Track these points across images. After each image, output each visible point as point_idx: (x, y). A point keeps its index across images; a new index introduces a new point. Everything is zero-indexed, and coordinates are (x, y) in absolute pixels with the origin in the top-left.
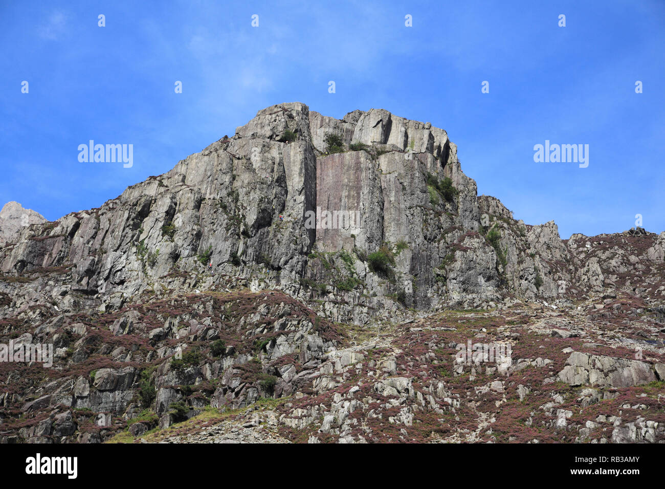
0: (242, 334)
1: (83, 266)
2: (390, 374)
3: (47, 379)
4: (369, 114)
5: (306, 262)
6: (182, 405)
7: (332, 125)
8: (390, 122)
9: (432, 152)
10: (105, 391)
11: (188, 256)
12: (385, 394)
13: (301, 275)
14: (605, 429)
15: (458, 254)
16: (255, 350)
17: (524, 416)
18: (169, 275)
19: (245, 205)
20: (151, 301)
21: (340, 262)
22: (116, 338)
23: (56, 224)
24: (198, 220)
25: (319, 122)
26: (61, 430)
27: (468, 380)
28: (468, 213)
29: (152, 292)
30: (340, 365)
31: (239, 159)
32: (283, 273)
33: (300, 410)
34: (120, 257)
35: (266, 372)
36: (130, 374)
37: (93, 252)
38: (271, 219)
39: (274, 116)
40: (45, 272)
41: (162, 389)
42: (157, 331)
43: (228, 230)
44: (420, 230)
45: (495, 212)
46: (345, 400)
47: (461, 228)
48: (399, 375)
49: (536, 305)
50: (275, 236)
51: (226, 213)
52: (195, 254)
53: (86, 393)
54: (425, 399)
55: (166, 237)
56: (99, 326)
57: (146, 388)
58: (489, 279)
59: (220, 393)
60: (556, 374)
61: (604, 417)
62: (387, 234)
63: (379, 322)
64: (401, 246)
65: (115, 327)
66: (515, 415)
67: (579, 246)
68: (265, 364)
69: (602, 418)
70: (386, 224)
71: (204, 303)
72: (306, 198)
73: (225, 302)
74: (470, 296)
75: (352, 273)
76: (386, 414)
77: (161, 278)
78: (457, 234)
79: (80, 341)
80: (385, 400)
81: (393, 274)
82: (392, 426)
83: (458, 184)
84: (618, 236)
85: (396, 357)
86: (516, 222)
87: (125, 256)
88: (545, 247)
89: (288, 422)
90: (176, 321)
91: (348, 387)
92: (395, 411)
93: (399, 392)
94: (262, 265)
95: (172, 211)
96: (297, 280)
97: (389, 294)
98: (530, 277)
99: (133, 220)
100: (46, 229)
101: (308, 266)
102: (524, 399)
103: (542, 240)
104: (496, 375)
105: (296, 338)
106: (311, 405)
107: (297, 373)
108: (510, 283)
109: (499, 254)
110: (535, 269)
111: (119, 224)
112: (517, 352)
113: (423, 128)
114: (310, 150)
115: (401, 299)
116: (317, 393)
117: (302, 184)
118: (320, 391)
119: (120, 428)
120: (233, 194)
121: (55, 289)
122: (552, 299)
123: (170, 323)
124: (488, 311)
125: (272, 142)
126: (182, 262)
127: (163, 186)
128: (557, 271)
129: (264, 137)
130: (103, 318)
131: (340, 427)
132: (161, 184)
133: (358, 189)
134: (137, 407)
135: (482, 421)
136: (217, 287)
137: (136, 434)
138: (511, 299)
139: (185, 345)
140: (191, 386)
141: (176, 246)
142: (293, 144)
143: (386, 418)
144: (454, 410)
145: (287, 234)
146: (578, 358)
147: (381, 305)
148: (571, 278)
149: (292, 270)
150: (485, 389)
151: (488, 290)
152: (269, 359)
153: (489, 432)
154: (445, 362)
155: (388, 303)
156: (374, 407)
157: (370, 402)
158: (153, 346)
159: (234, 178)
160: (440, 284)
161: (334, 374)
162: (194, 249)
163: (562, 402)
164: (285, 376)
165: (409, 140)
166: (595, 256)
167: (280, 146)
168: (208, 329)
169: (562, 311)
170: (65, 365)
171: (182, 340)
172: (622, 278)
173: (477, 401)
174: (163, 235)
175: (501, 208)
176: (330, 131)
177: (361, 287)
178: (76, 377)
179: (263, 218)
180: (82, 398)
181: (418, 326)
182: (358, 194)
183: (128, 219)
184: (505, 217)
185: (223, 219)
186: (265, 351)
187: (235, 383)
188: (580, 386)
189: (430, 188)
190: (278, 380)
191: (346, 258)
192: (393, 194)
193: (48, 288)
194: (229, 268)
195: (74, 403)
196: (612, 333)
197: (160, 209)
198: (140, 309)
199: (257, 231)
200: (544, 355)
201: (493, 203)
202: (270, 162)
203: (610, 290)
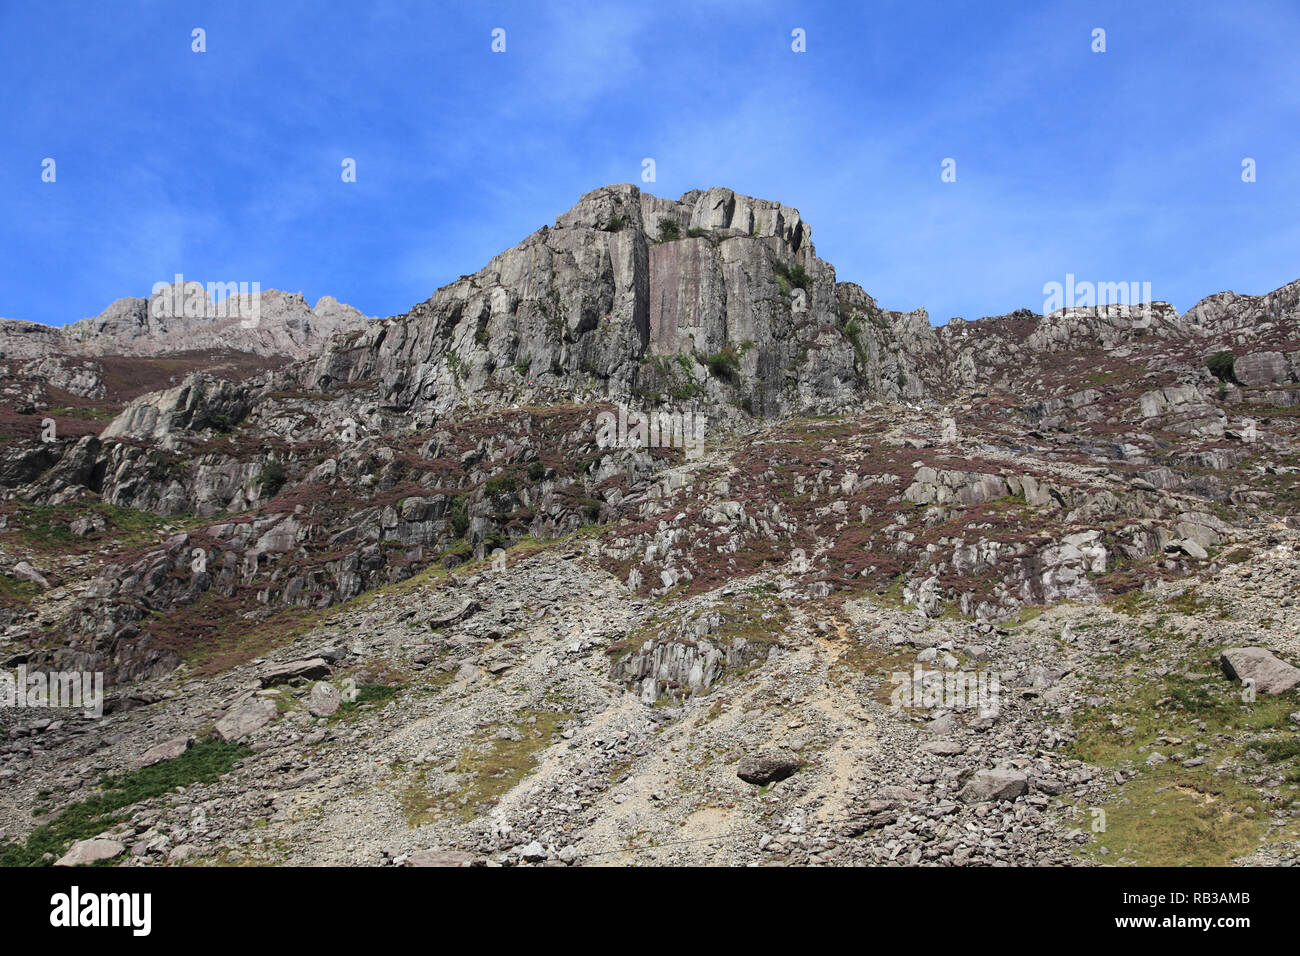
0: (563, 454)
1: (391, 380)
2: (722, 497)
3: (353, 509)
4: (708, 194)
5: (637, 369)
6: (498, 535)
7: (666, 208)
8: (733, 203)
9: (781, 235)
10: (415, 521)
11: (505, 366)
12: (714, 520)
13: (632, 384)
14: (946, 553)
15: (811, 352)
16: (577, 472)
17: (864, 540)
18: (484, 388)
19: (567, 306)
20: (464, 419)
21: (676, 367)
22: (425, 463)
23: (361, 333)
24: (515, 325)
25: (651, 206)
26: (369, 564)
27: (808, 500)
28: (823, 304)
29: (466, 408)
30: (669, 487)
31: (559, 253)
32: (611, 382)
33: (623, 540)
34: (430, 370)
35: (590, 496)
36: (440, 502)
37: (401, 365)
38: (597, 321)
39: (599, 201)
40: (350, 388)
41: (475, 518)
42: (469, 453)
43: (547, 336)
44: (767, 326)
45: (856, 301)
46: (670, 529)
47: (814, 323)
48: (733, 498)
49: (898, 407)
50: (602, 340)
51: (546, 316)
52: (512, 364)
53: (394, 524)
54: (758, 524)
55: (480, 346)
56: (407, 449)
57: (459, 517)
58: (845, 380)
59: (539, 521)
60: (902, 492)
61: (946, 539)
62: (730, 333)
63: (721, 434)
64: (746, 345)
65: (423, 451)
66: (854, 540)
67: (954, 335)
68: (588, 488)
69: (944, 541)
70: (729, 320)
71: (521, 421)
72: (637, 295)
73: (545, 419)
74: (824, 401)
75: (691, 379)
76: (714, 544)
77: (476, 392)
78: (810, 329)
79: (387, 466)
80: (714, 527)
81: (737, 378)
82: (720, 556)
83: (811, 271)
84: (1001, 319)
85: (731, 478)
86: (880, 311)
87: (435, 368)
88: (914, 337)
89: (610, 552)
90: (491, 442)
91: (676, 513)
92: (725, 539)
93: (729, 518)
94: (587, 373)
95: (485, 316)
96: (628, 389)
97: (733, 402)
98: (892, 376)
99: (443, 327)
100: (350, 339)
101: (639, 373)
102: (867, 520)
103: (911, 330)
104: (840, 495)
105: (622, 458)
106: (635, 534)
107: (624, 496)
108: (871, 383)
109: (858, 349)
110: (899, 366)
111: (429, 333)
112: (864, 467)
113: (772, 208)
114: (641, 239)
115: (747, 406)
116: (643, 519)
117: (631, 279)
118: (647, 518)
119: (432, 560)
120: (553, 293)
121: (362, 407)
122: (917, 400)
123: (484, 444)
124: (843, 417)
125: (597, 232)
126: (498, 373)
127: (476, 287)
128: (925, 366)
129: (588, 226)
130: (411, 441)
131: (664, 559)
132: (473, 285)
133: (697, 282)
134: (449, 537)
135: (820, 547)
136: (537, 401)
137: (450, 567)
138: (871, 401)
139: (500, 469)
140: (506, 514)
141: (491, 355)
142: (620, 233)
143: (714, 547)
144: (790, 536)
145: (615, 337)
146: (926, 473)
147: (723, 414)
148: (942, 374)
149: (622, 378)
150: (826, 511)
151: (845, 392)
152: (594, 482)
153: (825, 560)
154: (785, 480)
155: (732, 411)
156: (701, 535)
157: (698, 530)
158: (465, 470)
159: (554, 275)
160: (791, 387)
161: (662, 498)
162: (512, 358)
163: (905, 524)
164: (611, 500)
165: (756, 222)
166: (971, 346)
167: (605, 236)
168: (525, 450)
169: (926, 414)
170: (372, 493)
171: (497, 463)
172: (1000, 370)
173: (817, 525)
174: (476, 344)
175: (863, 295)
176: (664, 215)
177: (701, 394)
178: (383, 507)
179: (588, 320)
180: (390, 529)
181: (762, 438)
182: (697, 287)
183: (437, 327)
184: (868, 307)
185: (542, 323)
186: (589, 473)
187: (556, 510)
188: (927, 504)
189: (779, 278)
190: (603, 505)
191: (684, 362)
192: (737, 286)
193: (354, 406)
194: (550, 378)
195: (382, 534)
196: (975, 439)
197: (472, 314)
198: (451, 429)
199: (581, 336)
200: (892, 471)
201: (854, 290)
202: (594, 255)
203: (983, 386)
